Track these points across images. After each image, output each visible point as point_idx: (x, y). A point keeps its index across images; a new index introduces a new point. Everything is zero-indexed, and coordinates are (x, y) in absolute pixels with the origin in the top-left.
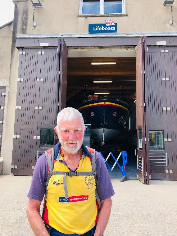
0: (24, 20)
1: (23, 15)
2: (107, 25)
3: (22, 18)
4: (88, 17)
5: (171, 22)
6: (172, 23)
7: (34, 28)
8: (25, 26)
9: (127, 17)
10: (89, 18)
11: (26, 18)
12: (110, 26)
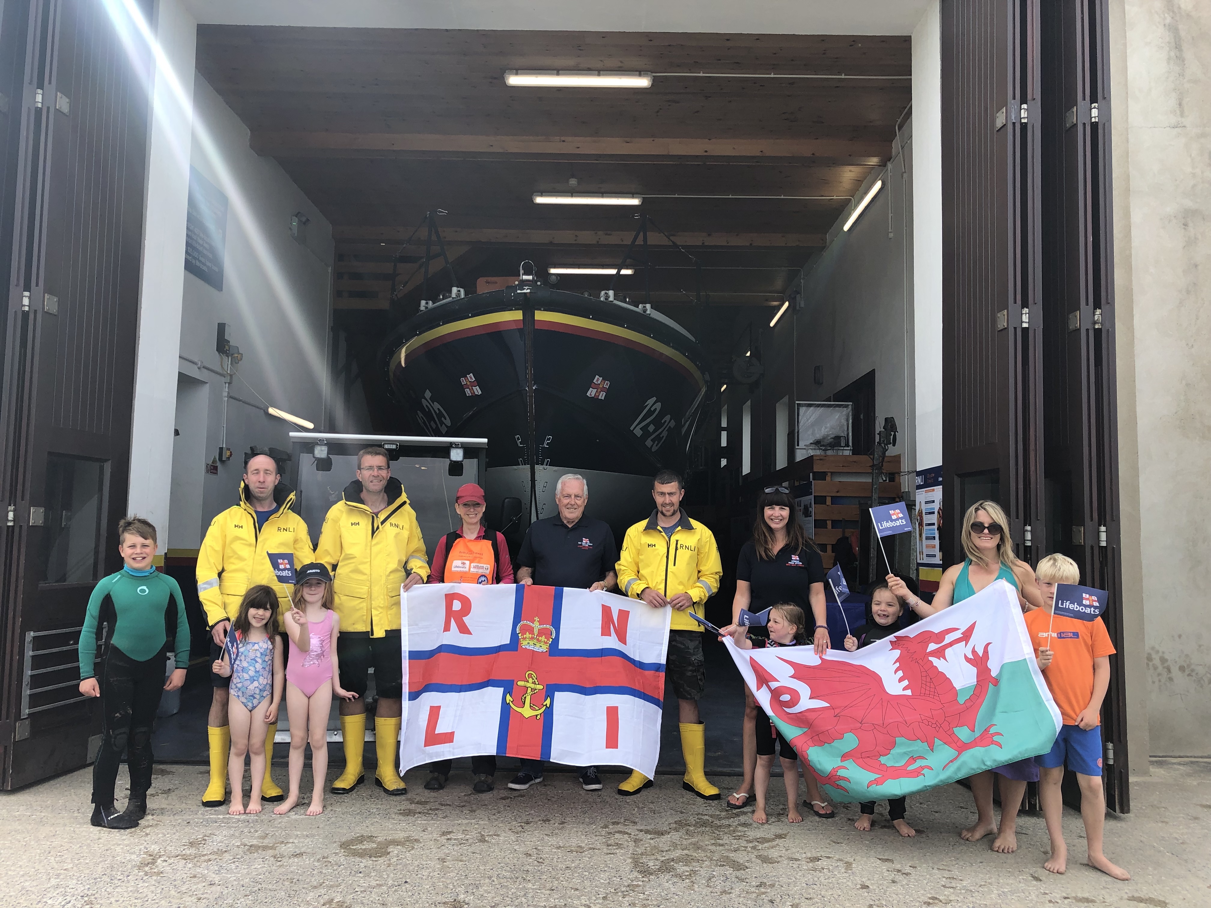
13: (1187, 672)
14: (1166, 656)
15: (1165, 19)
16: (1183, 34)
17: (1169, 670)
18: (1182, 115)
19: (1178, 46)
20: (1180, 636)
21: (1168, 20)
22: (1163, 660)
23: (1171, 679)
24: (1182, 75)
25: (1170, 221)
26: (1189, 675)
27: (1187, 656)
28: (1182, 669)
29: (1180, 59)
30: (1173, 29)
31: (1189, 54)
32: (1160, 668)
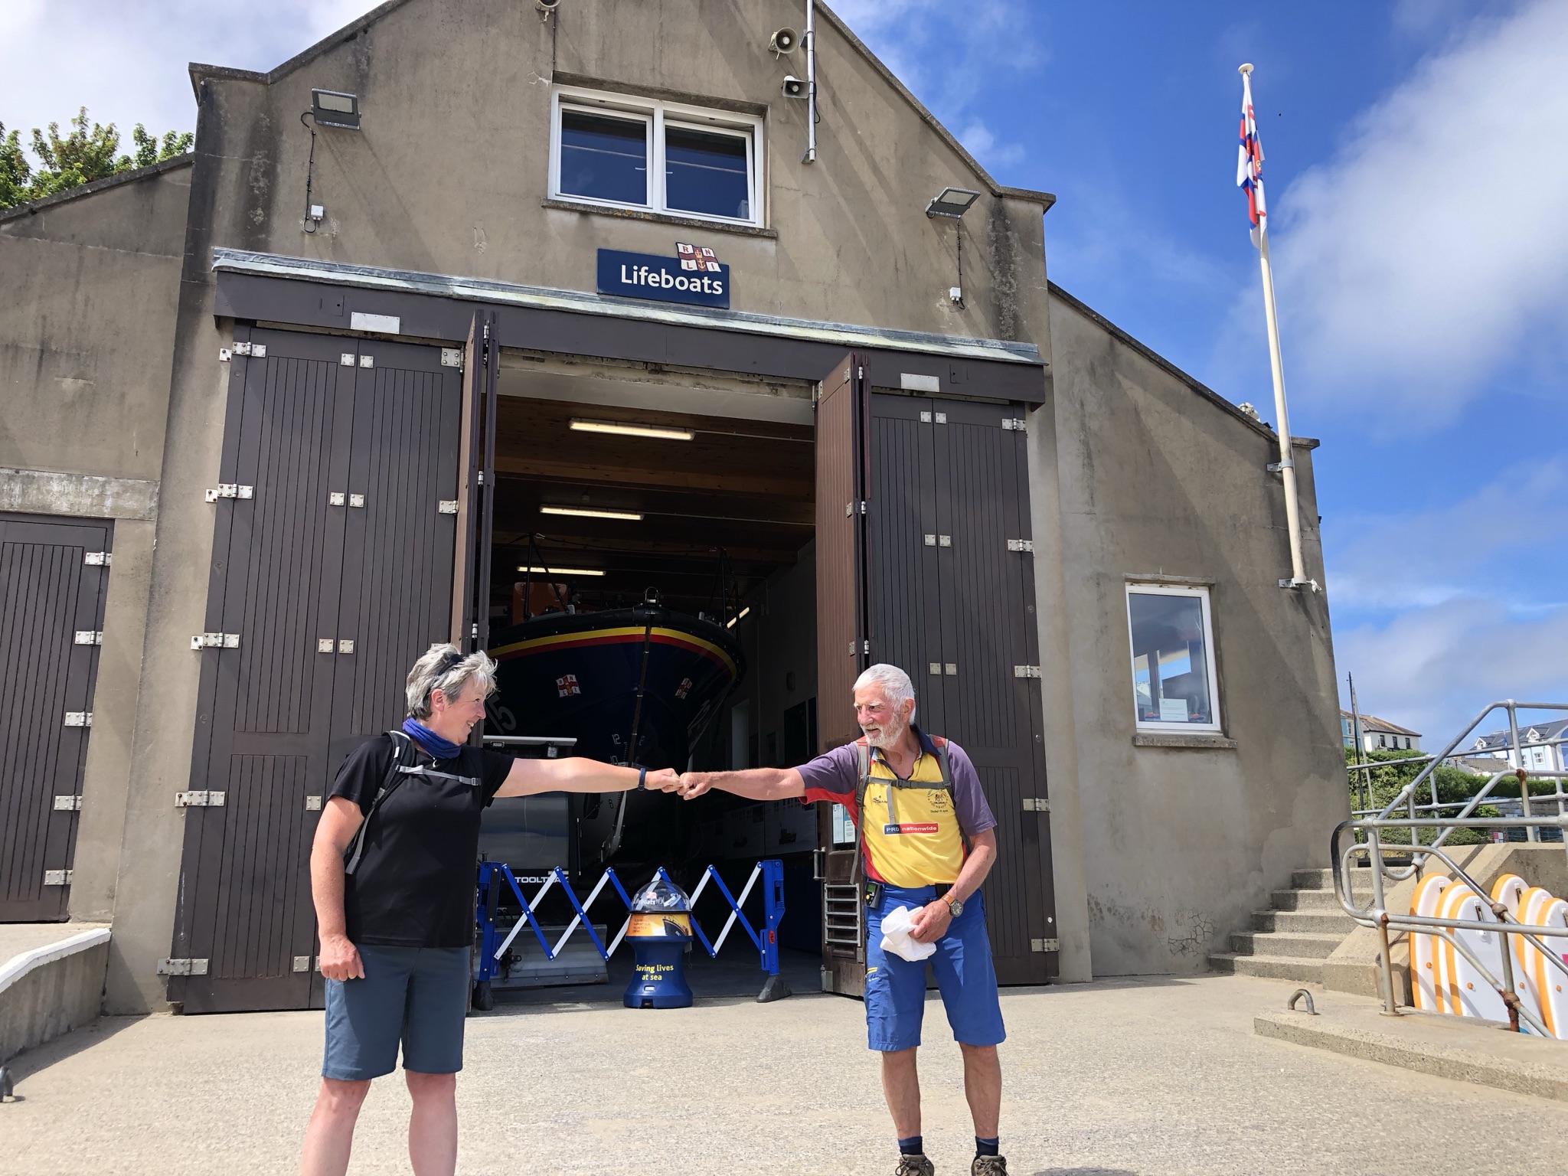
0: (256, 179)
1: (252, 155)
2: (684, 265)
3: (246, 167)
4: (597, 214)
5: (955, 293)
6: (961, 299)
7: (311, 227)
8: (260, 211)
9: (774, 242)
10: (598, 221)
11: (270, 173)
12: (699, 274)
13: (1113, 912)
14: (1099, 901)
15: (1080, 436)
16: (1092, 448)
17: (1101, 912)
18: (1093, 505)
19: (1089, 456)
20: (1107, 885)
21: (1082, 437)
22: (1097, 904)
23: (1102, 918)
24: (1092, 477)
25: (1088, 580)
26: (1114, 914)
27: (1112, 900)
28: (1109, 910)
29: (1091, 465)
30: (1085, 444)
31: (1096, 462)
32: (1095, 910)
